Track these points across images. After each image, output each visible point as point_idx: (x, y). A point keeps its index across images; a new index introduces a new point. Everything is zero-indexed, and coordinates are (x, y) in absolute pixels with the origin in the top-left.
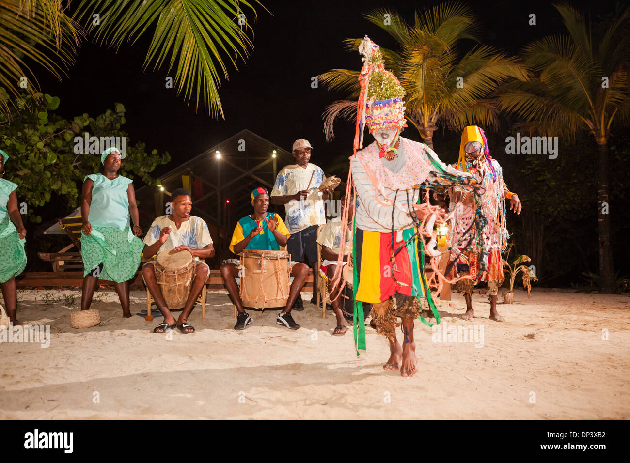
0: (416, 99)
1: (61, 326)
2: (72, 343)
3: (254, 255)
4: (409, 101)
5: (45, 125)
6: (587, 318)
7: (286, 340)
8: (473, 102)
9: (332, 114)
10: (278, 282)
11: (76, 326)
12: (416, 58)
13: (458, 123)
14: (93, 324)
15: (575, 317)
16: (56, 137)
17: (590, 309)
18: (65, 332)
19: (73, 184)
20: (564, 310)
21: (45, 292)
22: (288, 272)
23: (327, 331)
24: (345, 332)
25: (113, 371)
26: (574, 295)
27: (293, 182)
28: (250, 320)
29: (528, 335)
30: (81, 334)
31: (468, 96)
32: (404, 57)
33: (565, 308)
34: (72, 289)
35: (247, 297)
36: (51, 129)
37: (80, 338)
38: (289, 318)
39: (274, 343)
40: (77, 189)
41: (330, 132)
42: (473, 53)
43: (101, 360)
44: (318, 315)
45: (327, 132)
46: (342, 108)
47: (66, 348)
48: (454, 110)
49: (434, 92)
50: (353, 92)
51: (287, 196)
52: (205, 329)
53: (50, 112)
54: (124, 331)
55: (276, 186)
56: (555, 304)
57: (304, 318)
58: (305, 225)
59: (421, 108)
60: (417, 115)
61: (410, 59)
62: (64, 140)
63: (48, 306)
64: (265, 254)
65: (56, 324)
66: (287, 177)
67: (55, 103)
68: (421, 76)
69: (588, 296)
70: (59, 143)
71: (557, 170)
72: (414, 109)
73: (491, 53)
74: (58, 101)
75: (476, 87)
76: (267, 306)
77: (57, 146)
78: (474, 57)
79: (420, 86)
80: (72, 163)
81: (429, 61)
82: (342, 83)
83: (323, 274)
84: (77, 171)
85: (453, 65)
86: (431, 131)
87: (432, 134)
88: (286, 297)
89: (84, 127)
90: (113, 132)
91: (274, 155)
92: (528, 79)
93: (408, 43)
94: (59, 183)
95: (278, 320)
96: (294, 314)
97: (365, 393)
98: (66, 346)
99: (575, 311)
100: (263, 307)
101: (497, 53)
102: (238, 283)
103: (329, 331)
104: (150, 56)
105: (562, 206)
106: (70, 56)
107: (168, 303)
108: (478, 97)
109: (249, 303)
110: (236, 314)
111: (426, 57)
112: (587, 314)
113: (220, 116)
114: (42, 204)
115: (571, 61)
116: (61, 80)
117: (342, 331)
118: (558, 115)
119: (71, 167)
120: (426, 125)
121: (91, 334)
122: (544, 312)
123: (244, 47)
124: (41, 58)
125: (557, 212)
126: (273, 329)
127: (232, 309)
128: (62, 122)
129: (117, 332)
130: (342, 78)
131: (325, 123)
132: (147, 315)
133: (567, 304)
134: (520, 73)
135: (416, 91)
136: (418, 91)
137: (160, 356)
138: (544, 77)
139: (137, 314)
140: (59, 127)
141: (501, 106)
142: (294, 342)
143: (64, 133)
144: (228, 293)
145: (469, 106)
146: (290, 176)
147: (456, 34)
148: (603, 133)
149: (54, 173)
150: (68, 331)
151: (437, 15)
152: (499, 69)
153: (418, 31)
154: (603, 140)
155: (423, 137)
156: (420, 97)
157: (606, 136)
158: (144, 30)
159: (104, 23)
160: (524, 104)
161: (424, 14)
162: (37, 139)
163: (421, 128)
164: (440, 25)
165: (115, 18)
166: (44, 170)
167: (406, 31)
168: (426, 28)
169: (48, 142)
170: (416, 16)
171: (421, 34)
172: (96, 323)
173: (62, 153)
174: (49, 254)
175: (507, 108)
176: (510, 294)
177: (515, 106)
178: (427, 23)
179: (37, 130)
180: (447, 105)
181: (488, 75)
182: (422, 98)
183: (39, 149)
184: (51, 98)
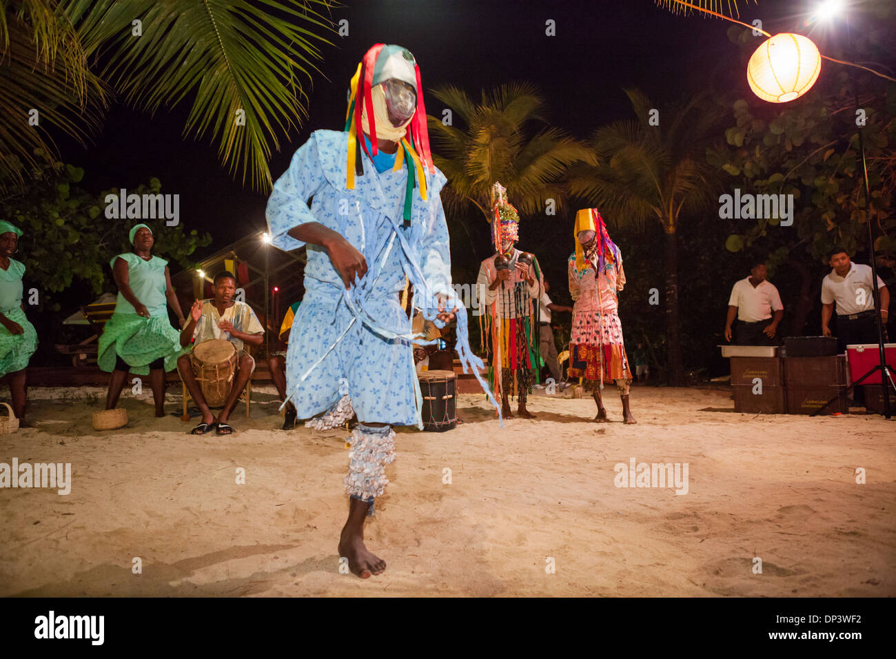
0: (482, 181)
1: (81, 428)
2: (94, 448)
4: (476, 182)
5: (66, 200)
6: (657, 412)
8: (542, 186)
11: (99, 428)
12: (483, 137)
13: (526, 208)
14: (119, 425)
15: (645, 411)
16: (80, 213)
17: (659, 402)
18: (86, 435)
19: (99, 268)
21: (63, 389)
25: (141, 479)
29: (599, 431)
30: (104, 437)
31: (538, 181)
32: (470, 135)
34: (96, 386)
36: (73, 205)
37: (104, 442)
39: (327, 444)
40: (103, 273)
42: (542, 134)
43: (128, 466)
47: (87, 453)
48: (523, 194)
49: (502, 174)
52: (251, 430)
53: (72, 185)
54: (156, 433)
60: (484, 198)
61: (477, 138)
62: (88, 216)
63: (64, 405)
65: (75, 426)
67: (78, 174)
68: (488, 156)
70: (83, 220)
72: (480, 191)
73: (560, 135)
74: (82, 172)
75: (545, 171)
77: (80, 224)
78: (543, 139)
79: (487, 167)
80: (98, 244)
81: (497, 141)
84: (103, 253)
85: (521, 146)
92: (597, 163)
93: (475, 121)
94: (82, 265)
98: (86, 450)
99: (644, 405)
101: (567, 135)
104: (190, 124)
106: (97, 120)
107: (208, 401)
108: (546, 181)
111: (493, 137)
114: (62, 289)
115: (641, 148)
116: (85, 147)
118: (627, 202)
119: (97, 248)
121: (116, 437)
123: (298, 117)
124: (62, 122)
128: (87, 197)
129: (149, 434)
132: (182, 414)
134: (590, 158)
135: (483, 173)
137: (197, 460)
138: (614, 162)
139: (173, 414)
140: (82, 202)
141: (570, 191)
147: (524, 114)
148: (671, 222)
149: (76, 254)
150: (90, 434)
151: (505, 94)
152: (569, 152)
153: (485, 109)
154: (671, 229)
155: (489, 221)
156: (487, 179)
157: (674, 225)
158: (184, 94)
159: (138, 84)
160: (594, 189)
161: (492, 93)
162: (56, 215)
163: (488, 212)
164: (508, 103)
165: (149, 80)
166: (65, 251)
167: (472, 108)
168: (494, 105)
169: (70, 219)
170: (483, 94)
171: (488, 112)
172: (123, 424)
173: (86, 231)
174: (68, 346)
175: (576, 194)
176: (579, 388)
177: (584, 191)
178: (494, 100)
179: (57, 205)
180: (515, 188)
181: (557, 158)
182: (489, 180)
183: (58, 227)
184: (74, 168)
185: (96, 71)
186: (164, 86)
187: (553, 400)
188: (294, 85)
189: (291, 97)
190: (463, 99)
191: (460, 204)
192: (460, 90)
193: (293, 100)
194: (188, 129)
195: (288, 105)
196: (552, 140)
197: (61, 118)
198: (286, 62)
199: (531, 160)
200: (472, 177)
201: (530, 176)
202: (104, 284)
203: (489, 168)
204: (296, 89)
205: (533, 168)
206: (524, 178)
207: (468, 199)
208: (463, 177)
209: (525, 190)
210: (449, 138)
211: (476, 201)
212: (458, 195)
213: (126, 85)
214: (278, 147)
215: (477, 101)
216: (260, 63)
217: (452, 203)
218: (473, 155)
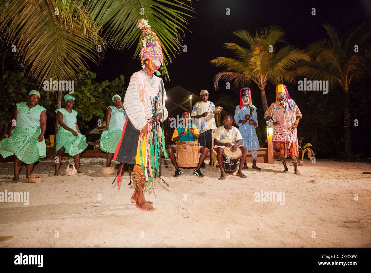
0: (257, 71)
1: (98, 174)
2: (103, 182)
3: (183, 143)
4: (254, 71)
5: (90, 86)
6: (340, 173)
7: (198, 182)
8: (284, 71)
9: (218, 78)
10: (194, 156)
11: (105, 174)
12: (257, 51)
13: (277, 82)
14: (112, 173)
15: (334, 173)
16: (95, 90)
17: (341, 169)
18: (100, 177)
19: (102, 111)
20: (328, 169)
21: (91, 159)
22: (198, 151)
23: (216, 178)
24: (225, 179)
26: (332, 162)
27: (201, 109)
28: (181, 173)
29: (311, 181)
30: (107, 178)
31: (281, 69)
32: (251, 51)
33: (328, 168)
34: (102, 158)
35: (180, 163)
36: (92, 87)
37: (107, 179)
38: (199, 172)
39: (192, 183)
40: (104, 113)
41: (217, 86)
42: (284, 48)
44: (212, 171)
45: (215, 86)
46: (222, 75)
47: (101, 183)
48: (275, 76)
49: (266, 67)
50: (227, 68)
51: (198, 116)
53: (92, 80)
55: (193, 111)
56: (323, 167)
57: (205, 172)
58: (207, 129)
59: (259, 75)
60: (257, 78)
61: (254, 52)
62: (98, 92)
63: (92, 164)
64: (188, 143)
65: (96, 173)
66: (198, 107)
67: (94, 75)
68: (259, 59)
69: (339, 163)
70: (96, 93)
71: (324, 103)
72: (256, 75)
73: (292, 48)
74: (95, 74)
75: (285, 65)
76: (189, 167)
77: (95, 94)
78: (284, 50)
79: (259, 65)
80: (101, 102)
81: (263, 53)
82: (222, 64)
83: (215, 152)
84: (103, 105)
85: (274, 54)
86: (264, 85)
87: (264, 86)
88: (198, 162)
89: (107, 86)
90: (119, 88)
91: (191, 97)
92: (310, 60)
93: (253, 45)
94: (96, 111)
95: (194, 173)
96: (201, 170)
97: (235, 206)
98: (100, 182)
99: (333, 170)
100: (187, 166)
101: (295, 48)
102: (176, 156)
103: (217, 178)
104: (136, 53)
105: (326, 120)
106: (102, 55)
108: (286, 69)
109: (181, 165)
110: (175, 169)
111: (261, 51)
112: (339, 171)
113: (168, 79)
114: (89, 120)
115: (331, 52)
117: (223, 178)
118: (324, 77)
119: (101, 104)
120: (262, 83)
122: (318, 170)
123: (179, 48)
124: (90, 56)
125: (324, 123)
126: (192, 177)
127: (173, 167)
128: (97, 84)
130: (222, 62)
131: (214, 82)
133: (329, 166)
134: (306, 58)
135: (257, 67)
136: (258, 67)
138: (318, 60)
140: (96, 86)
141: (297, 73)
142: (202, 183)
143: (98, 88)
144: (171, 160)
145: (282, 73)
146: (199, 107)
147: (275, 40)
148: (346, 85)
149: (94, 106)
150: (101, 176)
151: (266, 31)
152: (296, 55)
153: (257, 39)
154: (347, 89)
155: (260, 88)
156: (259, 70)
157: (348, 87)
158: (134, 42)
159: (117, 39)
160: (308, 72)
161: (260, 31)
162: (87, 91)
163: (259, 84)
164: (268, 36)
165: (121, 37)
166: (90, 105)
167: (252, 39)
168: (261, 37)
169: (92, 93)
170: (256, 32)
171: (259, 40)
172: (113, 173)
173: (97, 97)
174: (92, 142)
175: (300, 74)
176: (302, 161)
177: (303, 73)
178: (261, 35)
179: (87, 88)
180: (271, 73)
181: (290, 59)
182: (260, 70)
183: (88, 96)
184: (93, 73)
185: (102, 36)
186: (126, 39)
187: (290, 167)
188: (177, 35)
189: (176, 40)
190: (247, 35)
191: (247, 81)
192: (246, 32)
193: (177, 41)
194: (135, 56)
195: (175, 44)
196: (288, 51)
197: (89, 54)
198: (173, 26)
199: (279, 60)
200: (252, 69)
201: (278, 67)
202: (104, 118)
203: (260, 65)
204: (178, 36)
205: (280, 64)
206: (275, 69)
207: (250, 79)
208: (248, 69)
209: (276, 74)
210: (242, 52)
211: (254, 79)
212: (246, 77)
213: (113, 40)
214: (171, 61)
215: (253, 35)
216: (163, 27)
217: (244, 81)
218: (252, 59)
